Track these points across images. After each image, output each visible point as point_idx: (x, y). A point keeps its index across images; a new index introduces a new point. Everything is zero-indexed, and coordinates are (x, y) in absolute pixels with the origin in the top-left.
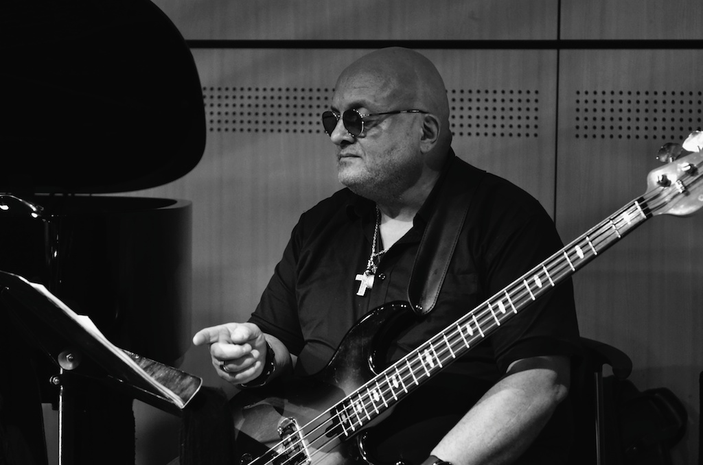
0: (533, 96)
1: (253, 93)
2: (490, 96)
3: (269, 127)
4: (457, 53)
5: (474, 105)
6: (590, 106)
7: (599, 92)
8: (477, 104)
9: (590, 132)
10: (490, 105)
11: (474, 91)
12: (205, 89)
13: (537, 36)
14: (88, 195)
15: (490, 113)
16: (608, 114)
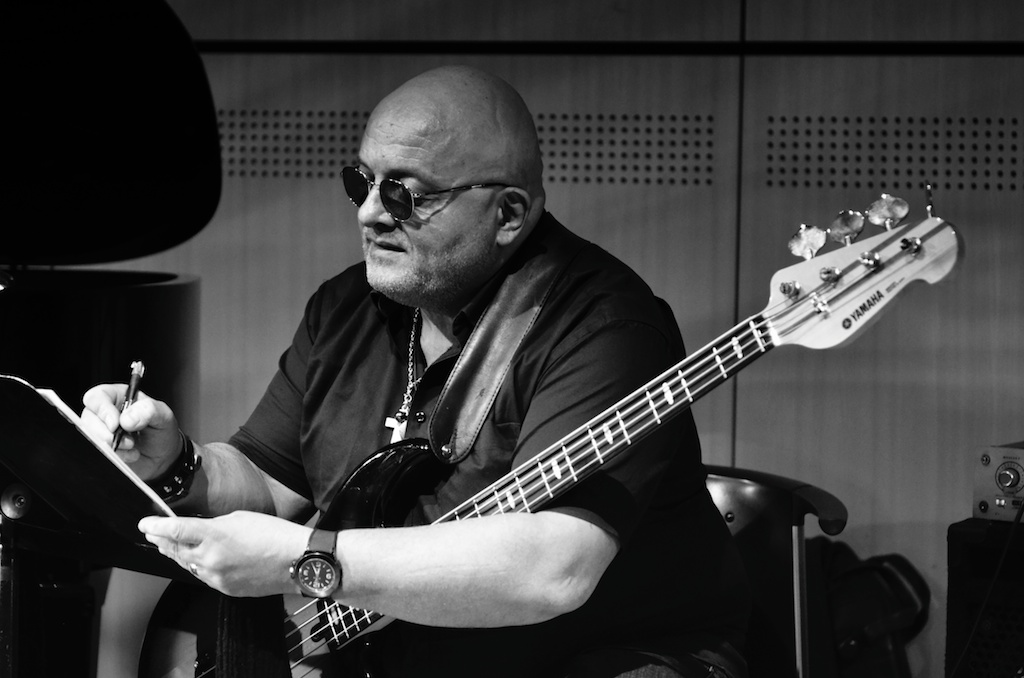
0: (704, 125)
1: (293, 120)
2: (642, 125)
3: (316, 169)
4: (594, 60)
5: (619, 137)
6: (789, 139)
7: (802, 119)
8: (623, 137)
9: (788, 177)
10: (642, 137)
11: (619, 117)
12: (221, 112)
13: (711, 36)
14: (47, 268)
15: (642, 150)
16: (814, 152)
